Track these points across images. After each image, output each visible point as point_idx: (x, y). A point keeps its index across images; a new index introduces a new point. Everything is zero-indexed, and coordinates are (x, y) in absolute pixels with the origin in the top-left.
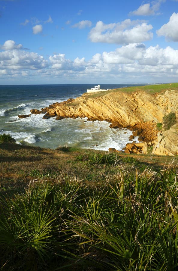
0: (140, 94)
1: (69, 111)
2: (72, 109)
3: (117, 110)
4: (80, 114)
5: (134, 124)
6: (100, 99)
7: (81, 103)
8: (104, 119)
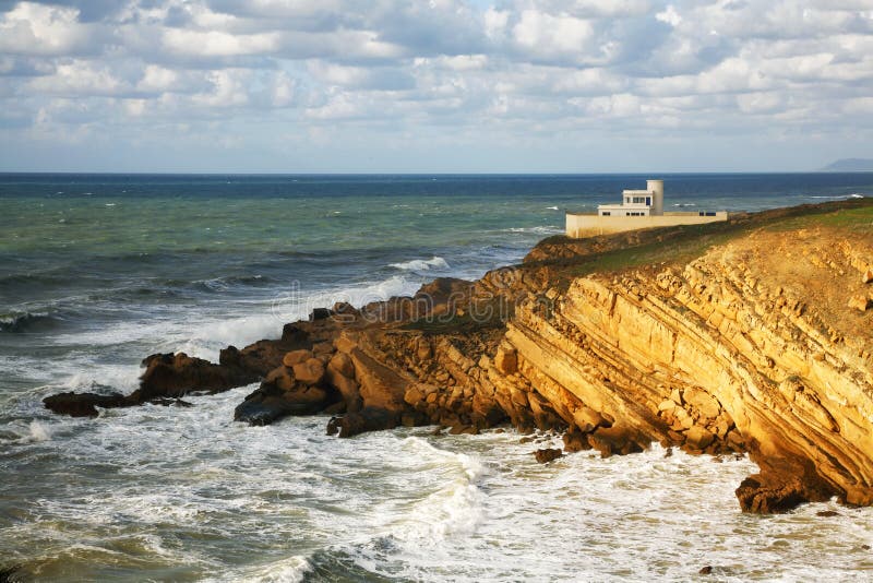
1: (433, 368)
2: (454, 354)
3: (795, 369)
4: (513, 390)
6: (664, 285)
7: (523, 312)
8: (697, 433)
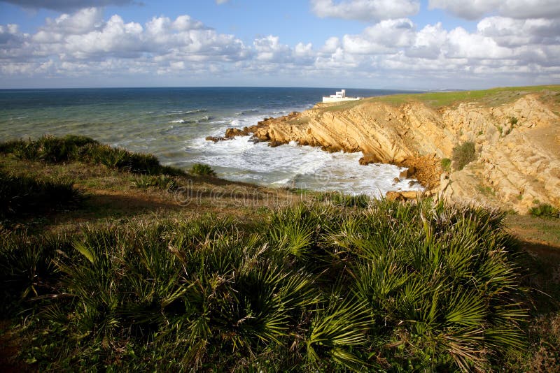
0: (414, 108)
3: (373, 134)
4: (310, 138)
5: (402, 159)
6: (345, 114)
7: (313, 120)
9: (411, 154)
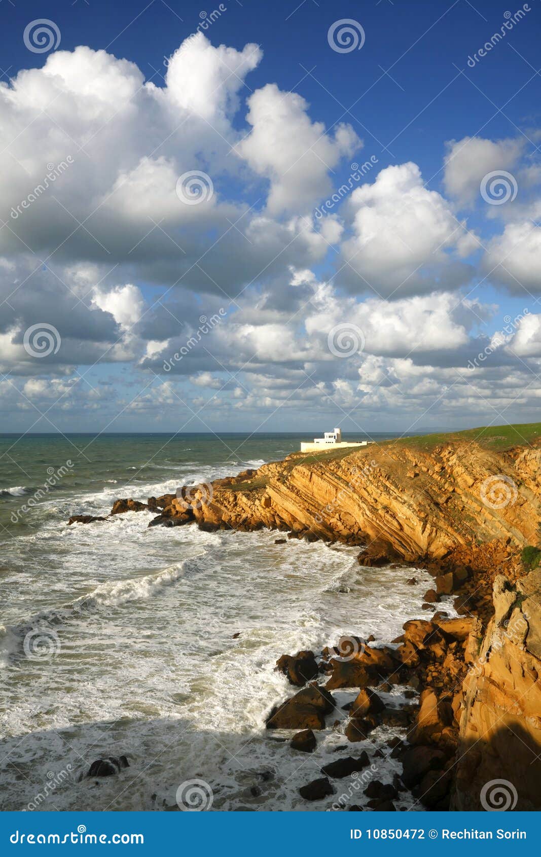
0: (460, 451)
1: (236, 505)
2: (244, 499)
3: (385, 503)
4: (268, 515)
5: (442, 551)
6: (332, 468)
7: (273, 481)
8: (345, 532)
9: (462, 541)
